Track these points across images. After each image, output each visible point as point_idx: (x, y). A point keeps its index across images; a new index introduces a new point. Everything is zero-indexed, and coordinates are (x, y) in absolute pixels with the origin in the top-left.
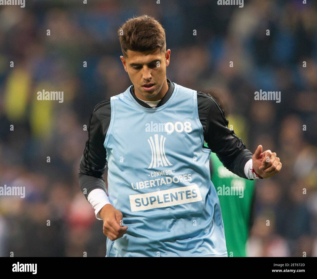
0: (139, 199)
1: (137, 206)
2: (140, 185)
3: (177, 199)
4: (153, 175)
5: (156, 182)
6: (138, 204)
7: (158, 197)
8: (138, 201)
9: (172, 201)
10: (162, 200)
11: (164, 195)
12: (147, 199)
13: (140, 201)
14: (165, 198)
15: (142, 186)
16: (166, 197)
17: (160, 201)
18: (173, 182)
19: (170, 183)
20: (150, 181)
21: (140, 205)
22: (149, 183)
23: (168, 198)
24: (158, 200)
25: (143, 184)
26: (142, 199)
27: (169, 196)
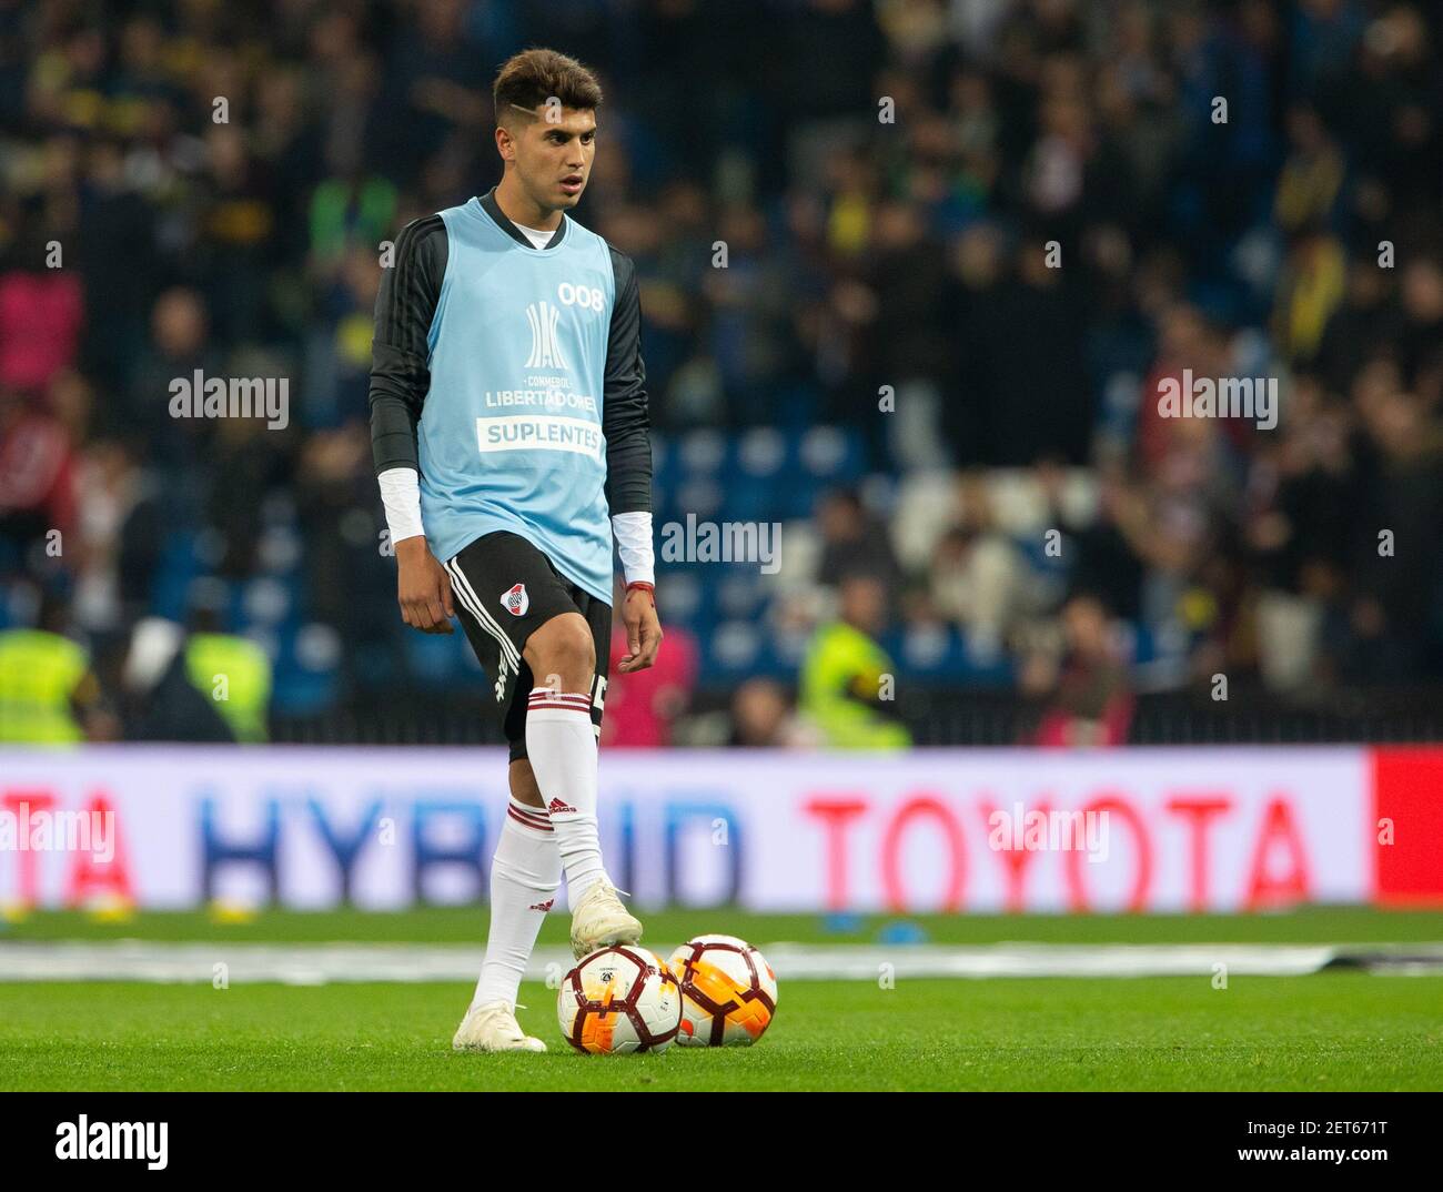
0: (497, 427)
1: (491, 441)
2: (505, 398)
3: (570, 438)
4: (532, 381)
5: (537, 396)
6: (495, 438)
7: (538, 426)
8: (494, 431)
9: (562, 440)
10: (544, 433)
11: (550, 426)
12: (515, 427)
13: (501, 431)
14: (551, 432)
15: (508, 401)
16: (553, 429)
17: (541, 436)
18: (566, 404)
19: (563, 404)
20: (527, 393)
21: (499, 439)
22: (523, 395)
23: (556, 433)
24: (538, 433)
25: (511, 395)
26: (505, 427)
27: (558, 430)
